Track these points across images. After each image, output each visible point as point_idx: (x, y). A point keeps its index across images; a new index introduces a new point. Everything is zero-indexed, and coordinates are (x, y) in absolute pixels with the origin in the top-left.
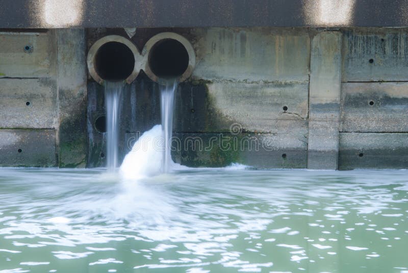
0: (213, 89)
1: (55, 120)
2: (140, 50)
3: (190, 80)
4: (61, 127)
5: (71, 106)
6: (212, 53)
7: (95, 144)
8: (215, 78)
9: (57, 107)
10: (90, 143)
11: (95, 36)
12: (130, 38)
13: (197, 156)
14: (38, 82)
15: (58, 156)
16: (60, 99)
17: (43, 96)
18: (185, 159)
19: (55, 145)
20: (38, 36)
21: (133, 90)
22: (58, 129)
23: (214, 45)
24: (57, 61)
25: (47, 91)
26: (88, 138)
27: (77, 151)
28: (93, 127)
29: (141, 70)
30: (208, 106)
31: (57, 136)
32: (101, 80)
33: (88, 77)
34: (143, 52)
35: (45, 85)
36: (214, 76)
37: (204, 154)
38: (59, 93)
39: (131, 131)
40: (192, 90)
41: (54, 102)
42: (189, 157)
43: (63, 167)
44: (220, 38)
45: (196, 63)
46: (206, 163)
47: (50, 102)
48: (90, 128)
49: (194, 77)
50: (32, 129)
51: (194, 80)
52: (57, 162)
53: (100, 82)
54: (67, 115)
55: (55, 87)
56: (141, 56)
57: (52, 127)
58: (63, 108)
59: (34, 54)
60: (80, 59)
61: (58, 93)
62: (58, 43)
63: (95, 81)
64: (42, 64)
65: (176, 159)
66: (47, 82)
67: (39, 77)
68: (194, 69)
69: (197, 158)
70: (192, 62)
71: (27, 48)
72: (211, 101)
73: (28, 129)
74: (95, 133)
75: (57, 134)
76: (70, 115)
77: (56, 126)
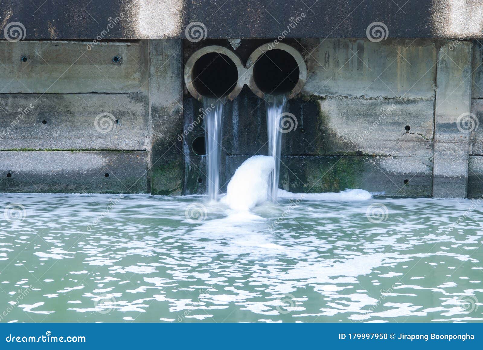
0: (326, 106)
1: (147, 140)
2: (244, 62)
3: (299, 96)
4: (154, 149)
5: (166, 125)
6: (325, 65)
7: (192, 168)
8: (328, 94)
9: (149, 126)
10: (186, 166)
11: (192, 46)
12: (235, 49)
13: (307, 182)
14: (128, 97)
15: (150, 182)
16: (153, 117)
17: (133, 114)
18: (294, 185)
19: (147, 169)
20: (128, 46)
21: (236, 107)
22: (151, 151)
23: (327, 55)
24: (150, 75)
25: (139, 108)
26: (184, 161)
27: (171, 176)
28: (190, 149)
29: (245, 85)
30: (320, 125)
31: (148, 159)
32: (200, 95)
33: (184, 92)
34: (248, 64)
35: (135, 101)
36: (327, 92)
37: (315, 180)
38: (152, 110)
39: (232, 153)
40: (302, 107)
41: (146, 120)
42: (298, 183)
43: (156, 194)
44: (334, 49)
45: (307, 77)
46: (317, 190)
47: (141, 120)
48: (186, 150)
49: (304, 92)
50: (120, 151)
51: (304, 96)
52: (149, 188)
53: (198, 98)
54: (161, 135)
55: (148, 104)
56: (245, 69)
57: (143, 148)
58: (156, 127)
59: (123, 66)
60: (176, 71)
61: (150, 110)
62: (151, 53)
63: (192, 97)
64: (132, 78)
65: (284, 186)
66: (138, 98)
67: (129, 92)
68: (305, 84)
69: (308, 184)
70: (303, 76)
71: (116, 59)
72: (324, 119)
73: (115, 150)
74: (191, 155)
75: (149, 156)
76: (164, 135)
77: (148, 147)
